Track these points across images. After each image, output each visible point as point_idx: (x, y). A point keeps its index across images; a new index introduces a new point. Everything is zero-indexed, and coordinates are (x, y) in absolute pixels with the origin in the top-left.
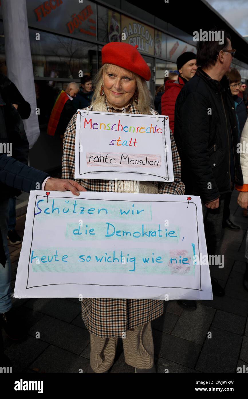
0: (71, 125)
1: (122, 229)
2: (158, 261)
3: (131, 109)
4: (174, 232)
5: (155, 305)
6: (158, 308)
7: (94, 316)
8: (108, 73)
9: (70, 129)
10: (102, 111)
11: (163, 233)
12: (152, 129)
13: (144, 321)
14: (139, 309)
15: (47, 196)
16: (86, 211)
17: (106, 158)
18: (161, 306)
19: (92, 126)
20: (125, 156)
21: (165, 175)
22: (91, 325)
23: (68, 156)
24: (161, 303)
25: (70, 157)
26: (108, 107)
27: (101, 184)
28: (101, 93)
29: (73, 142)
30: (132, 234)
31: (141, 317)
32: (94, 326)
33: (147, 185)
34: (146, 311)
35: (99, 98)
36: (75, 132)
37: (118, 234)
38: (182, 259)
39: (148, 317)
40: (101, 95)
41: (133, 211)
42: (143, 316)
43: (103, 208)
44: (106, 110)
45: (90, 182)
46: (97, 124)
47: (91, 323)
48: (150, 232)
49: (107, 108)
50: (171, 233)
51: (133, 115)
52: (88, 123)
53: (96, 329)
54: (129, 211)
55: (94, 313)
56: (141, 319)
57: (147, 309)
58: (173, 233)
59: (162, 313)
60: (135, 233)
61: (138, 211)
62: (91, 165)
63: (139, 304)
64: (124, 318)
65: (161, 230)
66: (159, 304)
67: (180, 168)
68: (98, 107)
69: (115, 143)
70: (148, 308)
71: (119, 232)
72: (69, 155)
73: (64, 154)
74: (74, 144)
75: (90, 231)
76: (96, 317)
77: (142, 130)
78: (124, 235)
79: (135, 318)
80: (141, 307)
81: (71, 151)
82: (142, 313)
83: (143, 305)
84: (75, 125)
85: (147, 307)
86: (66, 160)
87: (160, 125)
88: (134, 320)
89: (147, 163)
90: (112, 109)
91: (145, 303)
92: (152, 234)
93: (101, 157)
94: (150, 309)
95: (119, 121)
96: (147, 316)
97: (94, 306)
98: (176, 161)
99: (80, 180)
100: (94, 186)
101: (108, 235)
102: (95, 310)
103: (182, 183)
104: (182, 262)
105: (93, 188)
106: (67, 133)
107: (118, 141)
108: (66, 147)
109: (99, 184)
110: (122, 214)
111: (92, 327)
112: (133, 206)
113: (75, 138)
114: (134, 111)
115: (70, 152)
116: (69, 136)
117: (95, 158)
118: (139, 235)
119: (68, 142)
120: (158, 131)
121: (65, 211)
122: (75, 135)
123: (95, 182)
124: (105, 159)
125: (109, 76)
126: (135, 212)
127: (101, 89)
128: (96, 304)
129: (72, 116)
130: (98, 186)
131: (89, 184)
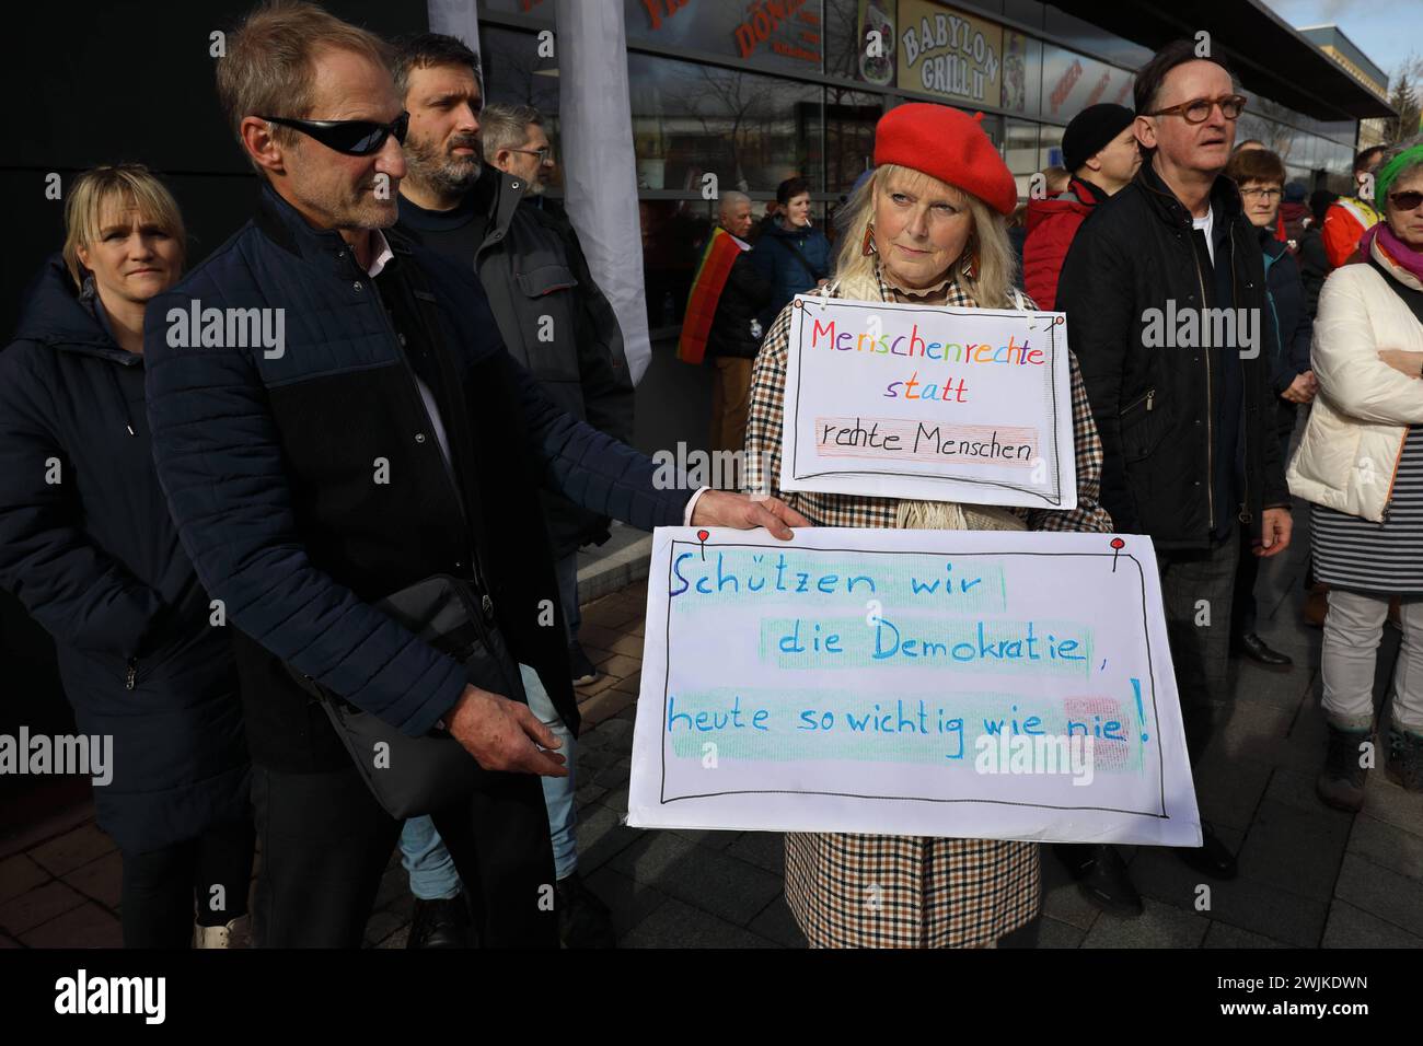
0: (775, 335)
1: (920, 638)
2: (1030, 729)
3: (951, 293)
4: (1075, 645)
5: (1015, 884)
6: (1023, 897)
7: (823, 896)
8: (892, 190)
9: (773, 347)
10: (866, 299)
11: (1041, 648)
12: (1014, 352)
13: (982, 934)
14: (969, 895)
15: (700, 542)
16: (812, 583)
17: (872, 435)
18: (1032, 888)
19: (835, 343)
20: (929, 429)
21: (1051, 491)
22: (815, 922)
23: (762, 424)
24: (1032, 881)
25: (769, 426)
26: (884, 286)
27: (856, 507)
28: (866, 247)
29: (777, 385)
30: (949, 650)
31: (972, 920)
32: (823, 924)
33: (993, 517)
34: (987, 901)
35: (857, 260)
36: (784, 357)
37: (908, 650)
38: (1102, 724)
39: (993, 920)
40: (865, 253)
41: (949, 582)
42: (979, 918)
43: (862, 575)
44: (879, 297)
45: (825, 501)
46: (850, 337)
47: (816, 915)
48: (1002, 645)
49: (882, 291)
50: (1065, 647)
51: (956, 309)
52: (823, 334)
53: (830, 936)
54: (938, 582)
55: (823, 888)
56: (971, 927)
57: (992, 897)
58: (1071, 649)
59: (1035, 912)
60: (959, 646)
61: (963, 582)
62: (827, 452)
63: (969, 880)
64: (913, 914)
65: (1036, 639)
66: (1026, 884)
67: (1098, 470)
68: (855, 286)
69: (901, 390)
70: (995, 892)
71: (912, 643)
72: (766, 421)
73: (752, 419)
74: (781, 391)
75: (828, 642)
76: (829, 899)
77: (983, 355)
78: (925, 652)
79: (956, 923)
80: (973, 891)
81: (773, 410)
82: (976, 908)
83: (981, 882)
84: (786, 338)
85: (992, 890)
86: (758, 437)
87: (1039, 341)
88: (952, 928)
89: (995, 451)
90: (897, 292)
91: (985, 878)
92: (1009, 649)
93: (858, 431)
94: (1001, 896)
95: (916, 327)
96: (990, 918)
97: (824, 865)
98: (1087, 447)
99: (796, 495)
100: (834, 514)
101: (879, 655)
102: (826, 879)
103: (1103, 510)
104: (1102, 733)
105: (831, 518)
106: (764, 359)
107: (910, 384)
108: (758, 398)
109: (849, 507)
110: (916, 591)
111: (818, 928)
112: (949, 568)
113: (784, 374)
114: (960, 298)
115: (768, 413)
116: (768, 369)
117: (841, 432)
118: (971, 652)
119: (764, 386)
120: (1032, 358)
121: (753, 586)
122: (785, 366)
123: (838, 502)
124: (869, 438)
125: (895, 200)
126: (956, 585)
127: (867, 233)
128: (830, 861)
129: (780, 312)
130: (848, 515)
131: (820, 506)
